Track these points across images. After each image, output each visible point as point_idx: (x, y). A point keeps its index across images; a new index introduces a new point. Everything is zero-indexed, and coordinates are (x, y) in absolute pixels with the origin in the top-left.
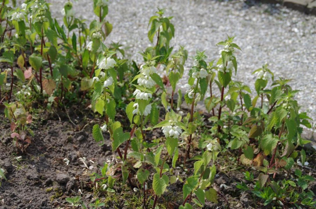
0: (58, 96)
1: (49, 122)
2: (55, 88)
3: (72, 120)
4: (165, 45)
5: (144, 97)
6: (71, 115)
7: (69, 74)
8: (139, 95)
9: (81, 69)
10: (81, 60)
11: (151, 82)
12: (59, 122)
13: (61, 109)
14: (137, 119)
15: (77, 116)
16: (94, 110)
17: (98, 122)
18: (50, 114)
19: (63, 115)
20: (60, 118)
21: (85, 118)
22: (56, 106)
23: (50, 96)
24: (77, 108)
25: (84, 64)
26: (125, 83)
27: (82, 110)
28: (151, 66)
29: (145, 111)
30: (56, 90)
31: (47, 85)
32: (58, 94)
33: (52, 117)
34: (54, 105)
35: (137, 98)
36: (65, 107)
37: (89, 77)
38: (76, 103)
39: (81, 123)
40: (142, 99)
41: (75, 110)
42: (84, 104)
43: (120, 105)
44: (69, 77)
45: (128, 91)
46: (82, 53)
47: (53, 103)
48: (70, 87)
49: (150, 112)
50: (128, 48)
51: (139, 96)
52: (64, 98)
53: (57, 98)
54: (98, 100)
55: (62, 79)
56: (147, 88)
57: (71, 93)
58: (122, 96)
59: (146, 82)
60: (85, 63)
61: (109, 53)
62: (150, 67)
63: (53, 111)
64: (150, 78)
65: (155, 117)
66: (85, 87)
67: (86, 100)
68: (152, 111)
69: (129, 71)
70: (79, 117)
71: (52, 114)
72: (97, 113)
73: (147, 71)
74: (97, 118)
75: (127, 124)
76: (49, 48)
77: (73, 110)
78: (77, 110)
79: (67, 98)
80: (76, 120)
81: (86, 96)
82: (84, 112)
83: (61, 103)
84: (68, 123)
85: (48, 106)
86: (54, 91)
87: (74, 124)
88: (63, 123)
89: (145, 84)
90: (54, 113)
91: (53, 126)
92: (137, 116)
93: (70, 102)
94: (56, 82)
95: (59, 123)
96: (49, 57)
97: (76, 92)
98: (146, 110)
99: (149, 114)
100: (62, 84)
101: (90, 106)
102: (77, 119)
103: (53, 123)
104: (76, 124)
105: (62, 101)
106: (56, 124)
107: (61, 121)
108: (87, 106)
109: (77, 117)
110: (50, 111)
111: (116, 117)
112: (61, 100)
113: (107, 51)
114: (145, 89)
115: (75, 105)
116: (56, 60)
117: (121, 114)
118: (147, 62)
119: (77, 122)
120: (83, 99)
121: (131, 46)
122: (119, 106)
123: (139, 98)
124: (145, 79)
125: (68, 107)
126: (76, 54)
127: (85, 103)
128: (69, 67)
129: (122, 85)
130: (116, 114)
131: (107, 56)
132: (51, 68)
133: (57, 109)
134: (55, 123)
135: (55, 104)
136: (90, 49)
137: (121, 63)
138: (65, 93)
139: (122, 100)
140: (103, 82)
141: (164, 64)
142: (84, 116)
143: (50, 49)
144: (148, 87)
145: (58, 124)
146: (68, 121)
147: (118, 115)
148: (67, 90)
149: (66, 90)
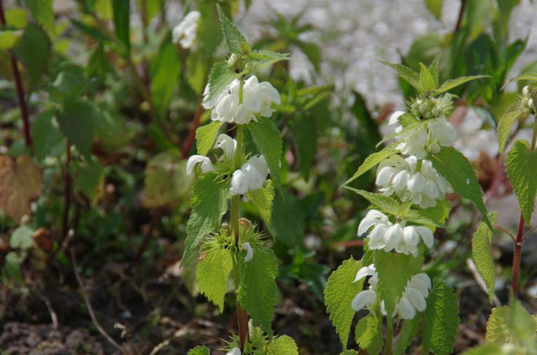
0: (48, 226)
1: (10, 330)
2: (39, 192)
3: (101, 323)
4: (489, 30)
5: (402, 243)
6: (101, 302)
7: (96, 138)
8: (380, 233)
9: (145, 118)
10: (147, 81)
11: (430, 183)
12: (50, 330)
13: (61, 280)
14: (369, 329)
15: (122, 306)
16: (192, 287)
17: (209, 333)
18: (15, 299)
19: (69, 304)
20: (54, 316)
21: (157, 318)
22: (41, 265)
23: (17, 226)
24: (123, 277)
25: (156, 101)
26: (319, 180)
27: (143, 286)
28: (434, 117)
29: (404, 299)
30: (42, 200)
31: (7, 180)
32: (49, 217)
33: (23, 308)
34: (33, 261)
35: (372, 245)
36: (78, 270)
37: (178, 153)
38: (119, 256)
39: (137, 337)
40: (393, 251)
41: (117, 285)
42: (151, 262)
43: (297, 270)
44: (99, 150)
45: (328, 211)
46: (150, 52)
47: (30, 251)
48: (100, 190)
49: (423, 307)
50: (332, 35)
51: (380, 239)
52: (75, 235)
53: (48, 232)
54: (209, 248)
55: (70, 158)
56: (413, 208)
57: (101, 212)
58: (308, 232)
59: (411, 183)
60: (162, 94)
61: (252, 59)
62: (430, 123)
63: (28, 286)
64: (427, 164)
65: (443, 323)
66: (162, 192)
67: (162, 243)
68: (431, 300)
69: (336, 132)
70: (133, 313)
71: (23, 298)
72: (202, 299)
73: (416, 137)
74: (205, 319)
75: (322, 346)
76: (19, 33)
77: (108, 282)
78: (124, 284)
79: (85, 232)
80: (119, 326)
81: (161, 227)
82: (152, 294)
83: (61, 255)
84: (87, 335)
85: (7, 267)
86: (34, 207)
87: (110, 340)
88: (67, 334)
89: (405, 191)
90: (31, 292)
91: (27, 345)
92: (368, 319)
93: (98, 248)
94: (46, 167)
95: (51, 334)
96: (20, 66)
97: (123, 209)
98: (408, 297)
99: (419, 314)
100: (68, 179)
101: (177, 270)
102: (122, 323)
103: (27, 336)
104: (121, 341)
105: (65, 244)
106: (38, 339)
107: (59, 329)
108: (165, 267)
109: (121, 311)
110: (17, 286)
111: (279, 317)
112: (60, 243)
113: (246, 53)
114: (408, 209)
115: (118, 261)
116: (45, 78)
117: (300, 306)
118: (419, 102)
119: (124, 333)
120: (148, 239)
121: (345, 25)
122: (294, 272)
123: (380, 247)
124: (407, 168)
125: (89, 272)
126: (127, 57)
127: (157, 256)
128: (98, 110)
129: (303, 186)
130: (281, 306)
131: (245, 72)
132: (26, 114)
133: (46, 278)
134: (33, 335)
135: (39, 259)
136: (186, 44)
137: (307, 101)
138: (77, 213)
139: (306, 250)
140: (228, 177)
141: (481, 106)
142: (153, 309)
143: (24, 37)
144: (418, 202)
145: (44, 338)
146: (87, 326)
147: (289, 307)
148: (88, 201)
149: (83, 203)
